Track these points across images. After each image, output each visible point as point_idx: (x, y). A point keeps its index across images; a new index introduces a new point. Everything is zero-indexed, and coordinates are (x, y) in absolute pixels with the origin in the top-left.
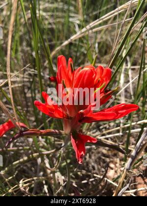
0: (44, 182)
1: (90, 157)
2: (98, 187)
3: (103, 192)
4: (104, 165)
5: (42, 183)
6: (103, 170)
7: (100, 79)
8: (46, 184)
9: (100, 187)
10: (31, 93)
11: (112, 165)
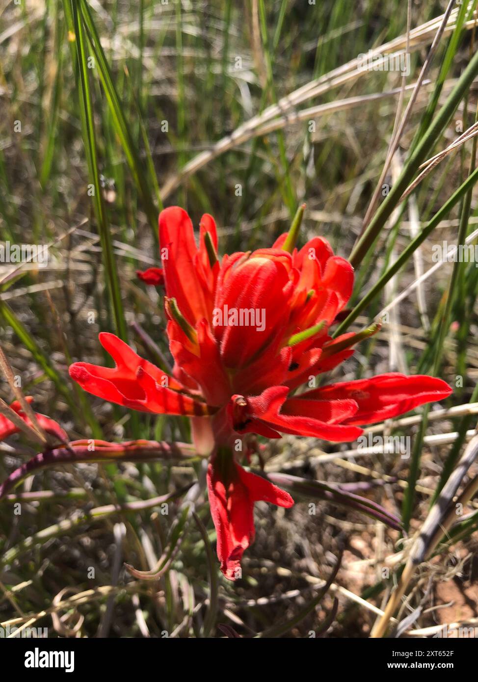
0: (136, 600)
1: (288, 514)
2: (315, 614)
3: (330, 629)
4: (334, 541)
5: (131, 602)
6: (331, 557)
7: (311, 292)
8: (143, 606)
9: (322, 615)
10: (98, 308)
11: (358, 543)
